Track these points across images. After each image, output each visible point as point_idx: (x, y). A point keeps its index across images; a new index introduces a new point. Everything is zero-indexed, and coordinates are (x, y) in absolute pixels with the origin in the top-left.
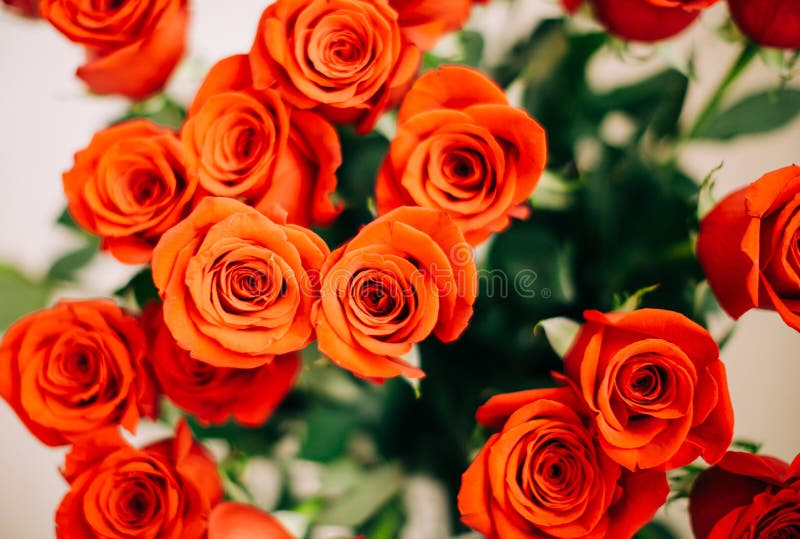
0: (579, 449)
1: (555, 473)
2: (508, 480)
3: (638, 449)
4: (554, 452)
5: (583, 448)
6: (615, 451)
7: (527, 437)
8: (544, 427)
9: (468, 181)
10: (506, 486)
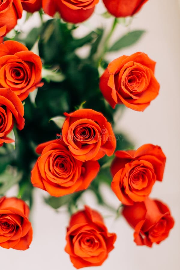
0: (67, 157)
1: (62, 166)
2: (45, 171)
3: (86, 154)
4: (60, 160)
5: (68, 157)
6: (77, 156)
7: (50, 156)
8: (54, 152)
9: (19, 78)
10: (45, 173)
